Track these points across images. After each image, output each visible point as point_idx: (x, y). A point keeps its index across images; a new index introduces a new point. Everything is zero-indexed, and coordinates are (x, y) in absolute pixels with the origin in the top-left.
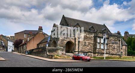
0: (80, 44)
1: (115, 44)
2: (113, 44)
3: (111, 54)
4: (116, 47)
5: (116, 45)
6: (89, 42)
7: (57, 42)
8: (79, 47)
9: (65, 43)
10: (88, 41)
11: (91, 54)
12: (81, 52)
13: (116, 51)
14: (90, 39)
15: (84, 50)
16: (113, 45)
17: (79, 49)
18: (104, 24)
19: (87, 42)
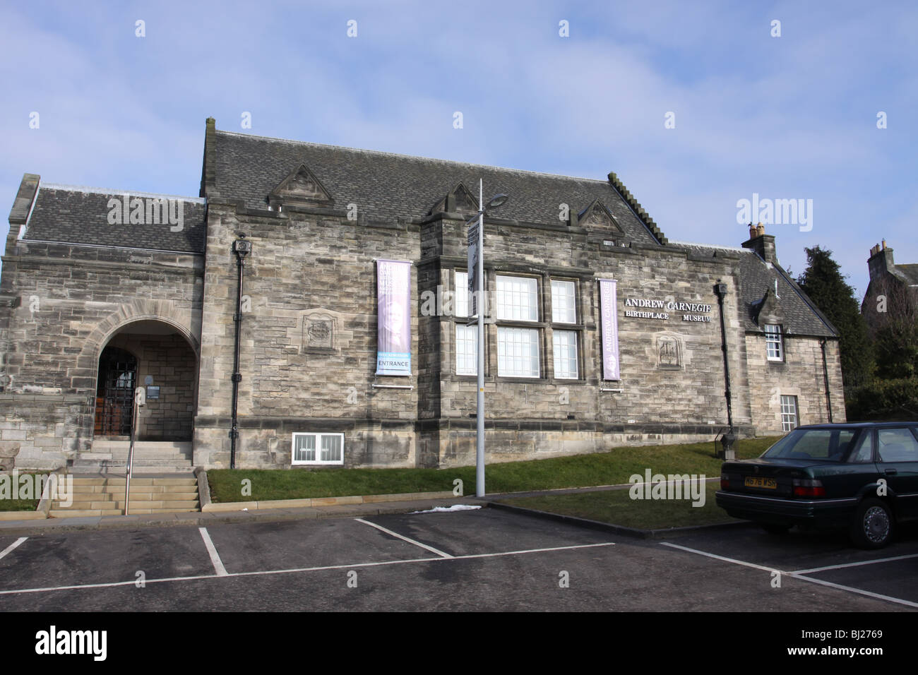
1: (677, 328)
2: (657, 325)
3: (634, 427)
4: (688, 356)
5: (684, 338)
10: (346, 308)
11: (394, 443)
12: (270, 424)
13: (690, 393)
15: (307, 405)
16: (654, 336)
17: (236, 394)
18: (611, 177)
19: (341, 316)
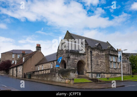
0: (92, 63)
4: (125, 66)
5: (125, 64)
6: (101, 61)
7: (68, 61)
8: (92, 67)
9: (77, 63)
10: (100, 59)
11: (104, 75)
12: (95, 73)
13: (126, 70)
14: (102, 57)
15: (97, 71)
16: (123, 64)
17: (92, 69)
18: (107, 42)
19: (99, 61)
